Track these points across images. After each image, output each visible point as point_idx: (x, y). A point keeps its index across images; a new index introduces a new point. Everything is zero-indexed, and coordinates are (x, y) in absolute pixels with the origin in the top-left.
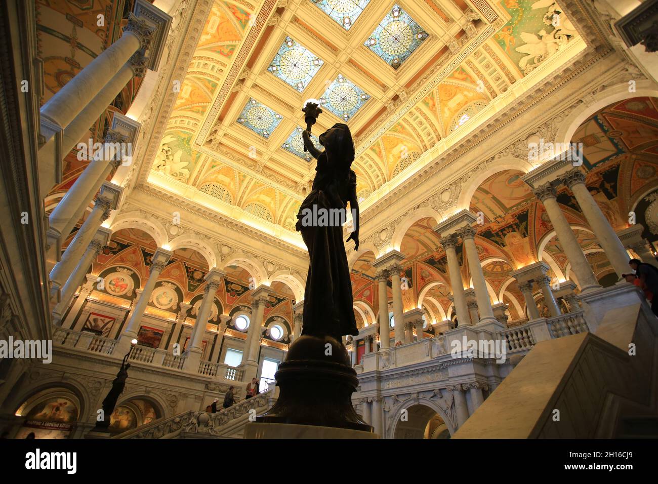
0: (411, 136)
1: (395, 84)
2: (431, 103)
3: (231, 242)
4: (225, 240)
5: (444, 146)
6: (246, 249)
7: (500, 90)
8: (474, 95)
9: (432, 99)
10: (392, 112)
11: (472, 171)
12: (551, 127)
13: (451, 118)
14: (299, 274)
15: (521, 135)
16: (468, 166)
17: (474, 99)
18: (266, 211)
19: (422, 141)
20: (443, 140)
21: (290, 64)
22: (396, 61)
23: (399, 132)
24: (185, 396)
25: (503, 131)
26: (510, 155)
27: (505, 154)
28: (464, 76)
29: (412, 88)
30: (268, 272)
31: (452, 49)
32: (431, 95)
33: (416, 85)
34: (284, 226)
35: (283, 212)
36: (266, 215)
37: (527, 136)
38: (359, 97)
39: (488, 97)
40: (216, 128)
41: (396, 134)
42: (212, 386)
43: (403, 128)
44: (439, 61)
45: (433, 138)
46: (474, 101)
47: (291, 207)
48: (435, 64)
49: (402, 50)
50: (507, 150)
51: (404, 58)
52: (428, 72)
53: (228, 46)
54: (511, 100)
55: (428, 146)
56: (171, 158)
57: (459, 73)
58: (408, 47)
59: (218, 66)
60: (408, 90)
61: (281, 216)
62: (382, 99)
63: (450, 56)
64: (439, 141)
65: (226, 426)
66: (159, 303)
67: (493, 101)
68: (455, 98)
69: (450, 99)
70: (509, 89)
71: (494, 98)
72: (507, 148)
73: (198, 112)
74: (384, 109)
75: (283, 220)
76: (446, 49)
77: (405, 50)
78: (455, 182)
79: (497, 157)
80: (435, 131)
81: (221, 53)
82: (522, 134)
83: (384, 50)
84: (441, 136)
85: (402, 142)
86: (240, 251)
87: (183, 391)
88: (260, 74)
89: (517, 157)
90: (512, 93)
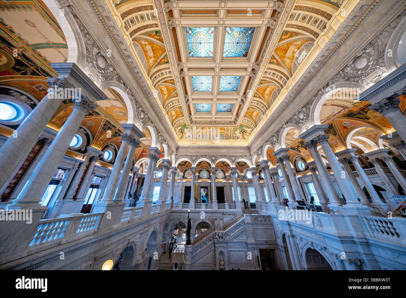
0: (272, 82)
1: (249, 65)
2: (275, 61)
3: (214, 154)
4: (212, 154)
5: (292, 83)
6: (221, 155)
7: (320, 29)
8: (302, 42)
9: (275, 58)
10: (255, 78)
11: (314, 96)
12: (378, 45)
13: (292, 62)
14: (247, 157)
15: (347, 61)
16: (310, 94)
17: (303, 44)
18: (224, 136)
19: (279, 83)
20: (290, 79)
21: (200, 84)
22: (244, 53)
23: (264, 83)
24: (216, 219)
25: (331, 61)
26: (341, 79)
27: (336, 79)
28: (289, 35)
29: (259, 60)
30: (232, 161)
31: (272, 27)
32: (273, 57)
33: (261, 58)
34: (233, 139)
35: (231, 133)
36: (224, 137)
37: (353, 60)
38: (236, 79)
39: (313, 39)
40: (190, 118)
41: (263, 85)
42: (225, 213)
43: (265, 81)
44: (268, 38)
45: (284, 79)
46: (304, 45)
47: (233, 130)
48: (266, 40)
49: (244, 46)
50: (338, 76)
51: (248, 48)
52: (264, 47)
53: (175, 93)
54: (331, 34)
55: (283, 85)
56: (184, 132)
57: (285, 35)
58: (246, 42)
59: (177, 101)
60: (257, 62)
61: (231, 135)
62: (246, 75)
63: (273, 31)
64: (288, 80)
65: (230, 236)
66: (203, 177)
67: (317, 40)
68: (289, 50)
69: (286, 52)
70: (327, 26)
71: (317, 38)
72: (337, 74)
73: (182, 116)
74: (250, 78)
75: (232, 136)
76: (268, 28)
77: (246, 44)
78: (305, 105)
79: (330, 83)
80: (284, 75)
81: (175, 97)
82: (348, 59)
83: (235, 52)
84: (289, 77)
85: (268, 87)
86: (219, 156)
87: (215, 217)
88: (192, 94)
89: (348, 80)
90: (331, 28)
